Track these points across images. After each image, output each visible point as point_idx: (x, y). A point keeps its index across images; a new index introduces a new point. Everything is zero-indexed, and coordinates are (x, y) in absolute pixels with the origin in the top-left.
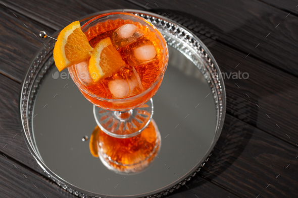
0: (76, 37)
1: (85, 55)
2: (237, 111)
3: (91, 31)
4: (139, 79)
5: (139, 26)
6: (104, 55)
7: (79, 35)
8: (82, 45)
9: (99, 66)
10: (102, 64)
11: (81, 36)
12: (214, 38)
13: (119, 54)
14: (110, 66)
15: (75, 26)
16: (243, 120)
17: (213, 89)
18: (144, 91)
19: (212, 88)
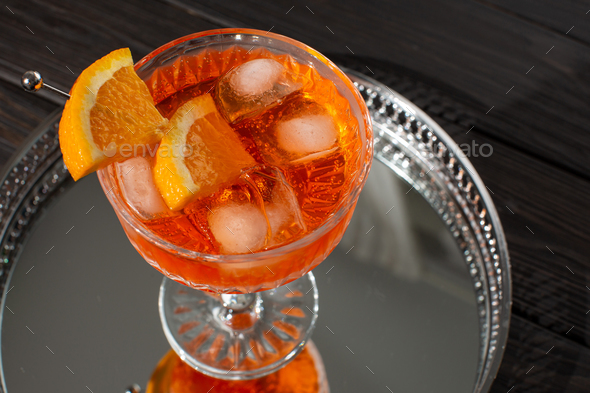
0: (121, 90)
1: (145, 135)
2: (534, 305)
3: (159, 79)
4: (294, 201)
5: (289, 64)
6: (196, 138)
7: (129, 84)
8: (137, 110)
9: (184, 166)
10: (191, 162)
11: (134, 87)
12: (466, 123)
13: (235, 136)
14: (214, 167)
15: (119, 60)
16: (550, 327)
17: (467, 252)
18: (307, 234)
19: (465, 250)
